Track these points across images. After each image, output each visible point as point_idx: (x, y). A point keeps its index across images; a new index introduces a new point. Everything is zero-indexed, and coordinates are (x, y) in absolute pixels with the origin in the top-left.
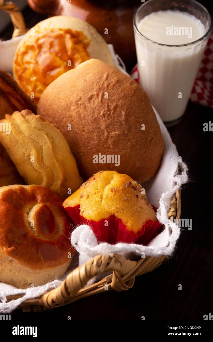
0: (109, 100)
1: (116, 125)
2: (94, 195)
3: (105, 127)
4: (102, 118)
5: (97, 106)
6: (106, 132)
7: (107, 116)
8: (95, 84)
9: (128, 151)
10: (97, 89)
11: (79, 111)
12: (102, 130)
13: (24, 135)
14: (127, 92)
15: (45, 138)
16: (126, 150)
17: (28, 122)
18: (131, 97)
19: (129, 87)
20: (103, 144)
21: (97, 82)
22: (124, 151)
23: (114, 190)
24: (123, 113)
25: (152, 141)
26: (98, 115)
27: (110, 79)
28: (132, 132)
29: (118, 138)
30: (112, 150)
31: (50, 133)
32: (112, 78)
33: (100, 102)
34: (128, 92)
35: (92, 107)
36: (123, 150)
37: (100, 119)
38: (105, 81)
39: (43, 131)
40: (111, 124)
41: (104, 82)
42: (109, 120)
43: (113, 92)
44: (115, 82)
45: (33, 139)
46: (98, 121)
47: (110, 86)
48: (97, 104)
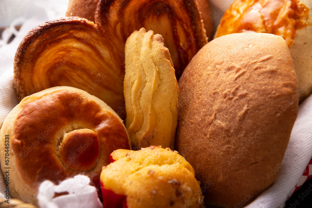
0: (243, 83)
1: (228, 115)
2: (135, 162)
3: (217, 108)
4: (222, 97)
5: (228, 81)
6: (214, 115)
7: (227, 99)
8: (247, 58)
9: (220, 154)
10: (243, 64)
11: (210, 75)
12: (212, 110)
13: (139, 58)
14: (271, 90)
15: (153, 75)
16: (218, 151)
17: (151, 46)
18: (270, 98)
19: (279, 86)
20: (203, 127)
21: (252, 57)
22: (216, 151)
23: (152, 173)
24: (245, 108)
25: (254, 165)
26: (221, 91)
27: (267, 64)
28: (239, 136)
29: (219, 131)
30: (207, 140)
31: (162, 74)
32: (270, 64)
33: (234, 79)
34: (273, 90)
35: (223, 79)
36: (215, 149)
37: (219, 97)
38: (260, 62)
39: (156, 66)
40: (225, 109)
41: (257, 62)
42: (226, 105)
43: (256, 79)
44: (269, 70)
45: (144, 68)
46: (216, 98)
47: (258, 70)
48: (229, 79)
